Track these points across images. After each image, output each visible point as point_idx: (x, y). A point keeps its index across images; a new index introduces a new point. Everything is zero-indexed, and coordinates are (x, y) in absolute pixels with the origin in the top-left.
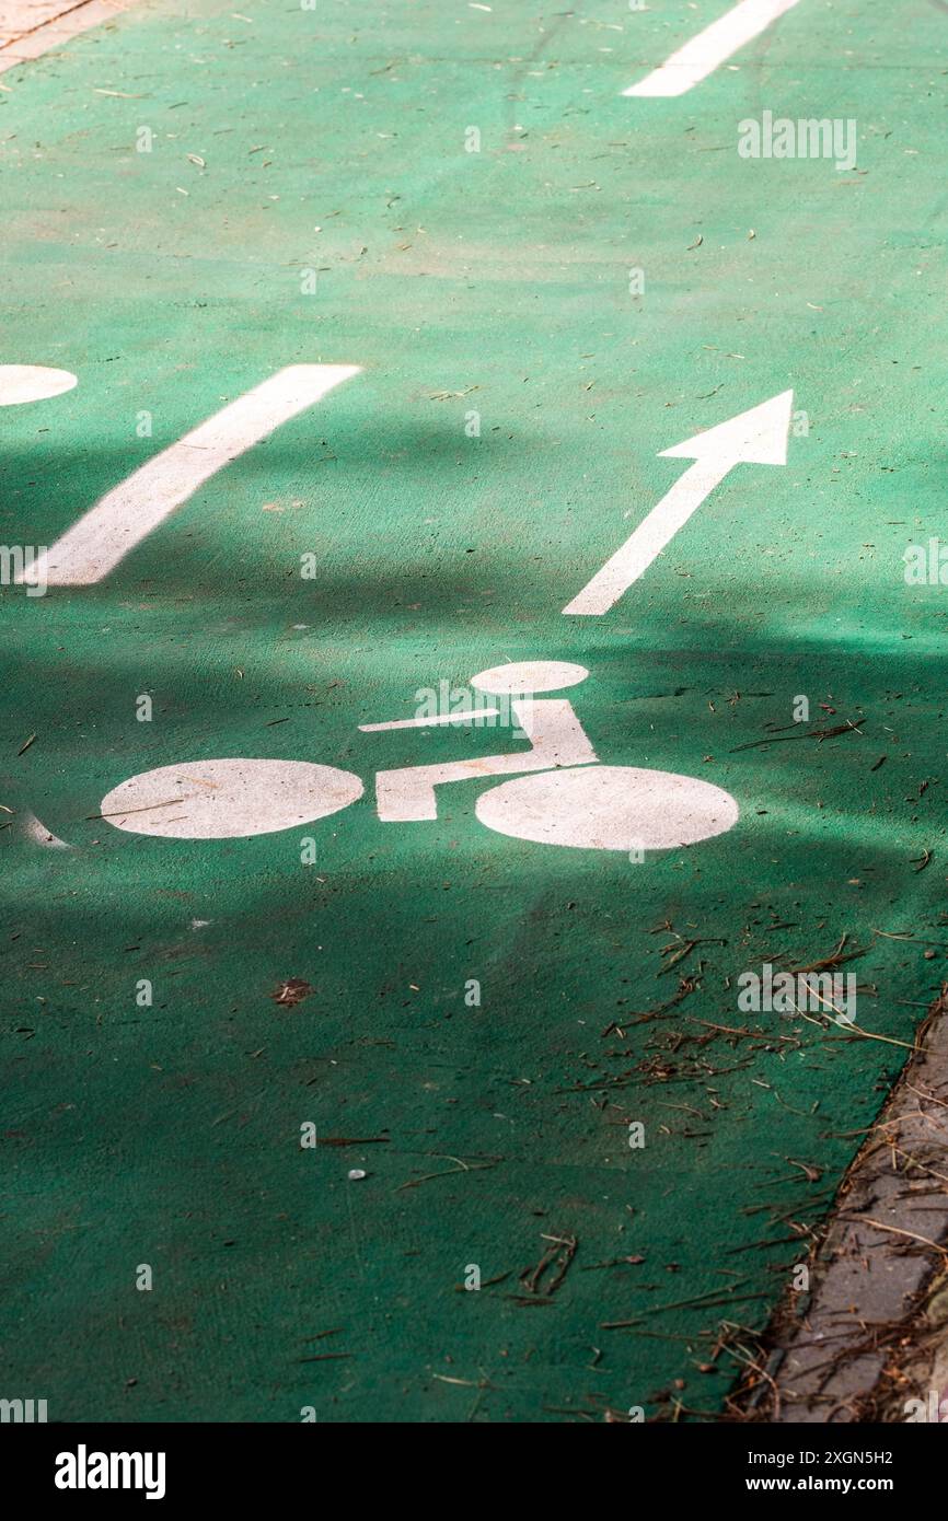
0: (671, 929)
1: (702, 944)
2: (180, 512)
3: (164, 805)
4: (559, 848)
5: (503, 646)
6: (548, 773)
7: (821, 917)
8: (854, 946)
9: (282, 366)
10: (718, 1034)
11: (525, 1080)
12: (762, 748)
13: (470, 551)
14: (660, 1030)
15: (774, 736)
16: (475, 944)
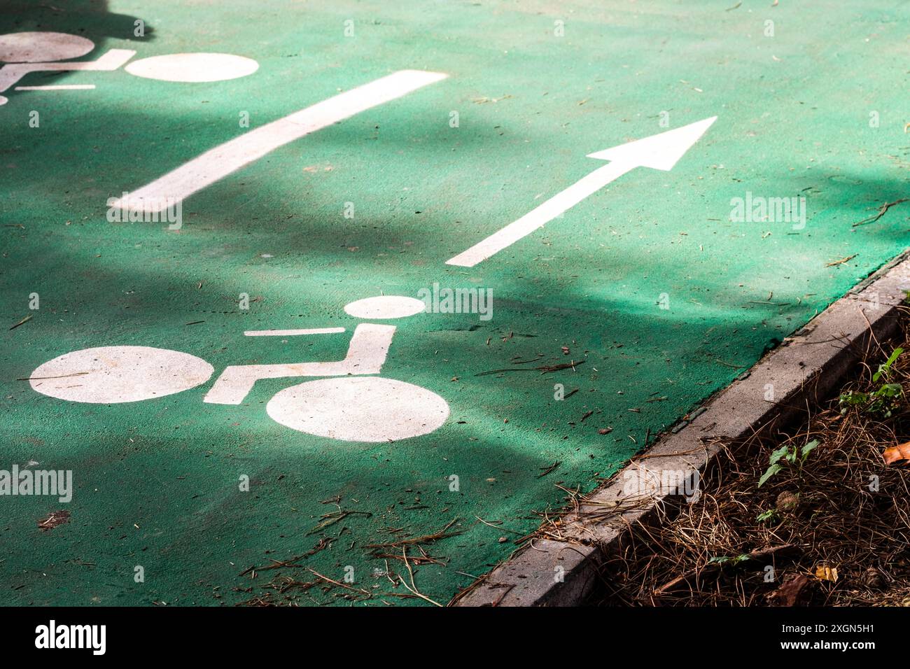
0: (339, 502)
1: (353, 515)
2: (249, 166)
3: (74, 375)
4: (303, 434)
5: (388, 282)
6: (338, 379)
7: (449, 504)
8: (458, 527)
9: (398, 70)
10: (321, 582)
11: (163, 602)
12: (497, 375)
13: (418, 212)
14: (282, 576)
15: (516, 367)
16: (198, 498)
